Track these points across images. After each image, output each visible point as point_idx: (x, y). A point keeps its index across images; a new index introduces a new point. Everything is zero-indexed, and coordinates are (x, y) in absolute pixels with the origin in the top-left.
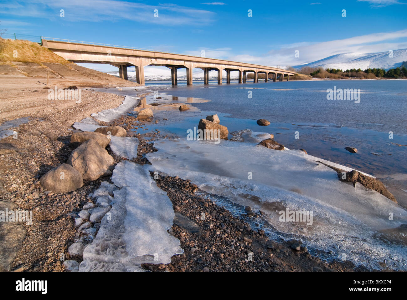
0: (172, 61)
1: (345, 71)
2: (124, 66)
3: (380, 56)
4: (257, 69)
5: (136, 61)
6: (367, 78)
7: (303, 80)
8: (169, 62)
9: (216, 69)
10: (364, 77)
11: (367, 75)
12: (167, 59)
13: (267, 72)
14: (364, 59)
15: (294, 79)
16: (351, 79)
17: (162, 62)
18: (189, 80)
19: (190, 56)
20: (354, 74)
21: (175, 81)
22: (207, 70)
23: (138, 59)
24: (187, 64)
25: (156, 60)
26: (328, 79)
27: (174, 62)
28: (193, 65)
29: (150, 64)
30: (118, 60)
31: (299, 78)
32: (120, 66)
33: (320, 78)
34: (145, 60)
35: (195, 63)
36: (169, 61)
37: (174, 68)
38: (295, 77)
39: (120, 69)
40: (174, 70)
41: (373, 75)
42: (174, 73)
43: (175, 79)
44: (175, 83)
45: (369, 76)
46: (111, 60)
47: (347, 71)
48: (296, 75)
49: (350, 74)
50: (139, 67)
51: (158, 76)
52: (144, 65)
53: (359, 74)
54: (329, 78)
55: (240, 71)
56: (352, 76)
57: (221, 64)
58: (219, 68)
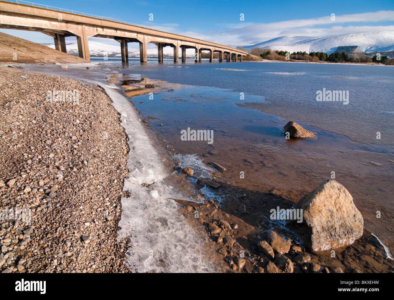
0: (122, 32)
1: (293, 53)
2: (60, 35)
3: (319, 40)
4: (214, 47)
5: (77, 29)
6: (311, 61)
7: (255, 61)
8: (119, 34)
9: (172, 45)
10: (310, 60)
11: (312, 58)
12: (116, 29)
13: (222, 51)
14: (305, 42)
15: (247, 60)
16: (298, 62)
17: (111, 33)
18: (143, 56)
19: (144, 27)
20: (301, 56)
21: (125, 57)
22: (161, 46)
23: (80, 27)
24: (140, 37)
25: (103, 30)
26: (278, 61)
27: (125, 34)
28: (148, 39)
29: (96, 34)
30: (53, 27)
31: (252, 59)
32: (56, 35)
33: (270, 59)
34: (89, 29)
35: (150, 37)
36: (118, 32)
37: (124, 42)
38: (247, 58)
39: (56, 39)
40: (124, 43)
41: (317, 58)
42: (124, 47)
43: (125, 55)
44: (125, 60)
45: (314, 59)
46: (43, 25)
47: (294, 53)
48: (248, 55)
49: (297, 56)
50: (82, 37)
51: (99, 51)
52: (88, 36)
53: (305, 57)
54: (278, 59)
55: (196, 49)
56: (299, 59)
57: (177, 40)
58: (175, 45)
